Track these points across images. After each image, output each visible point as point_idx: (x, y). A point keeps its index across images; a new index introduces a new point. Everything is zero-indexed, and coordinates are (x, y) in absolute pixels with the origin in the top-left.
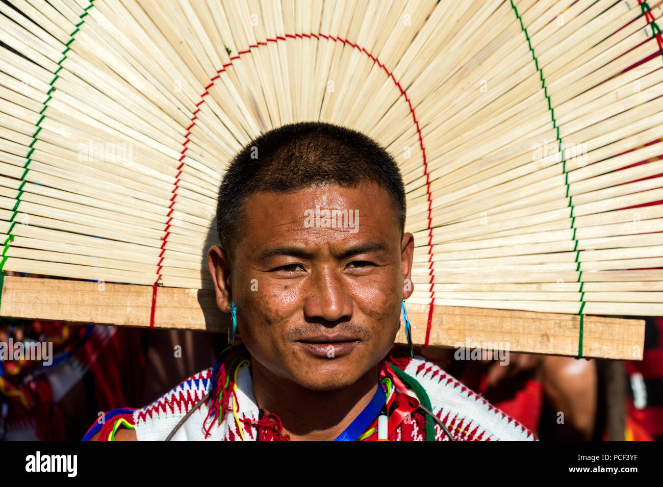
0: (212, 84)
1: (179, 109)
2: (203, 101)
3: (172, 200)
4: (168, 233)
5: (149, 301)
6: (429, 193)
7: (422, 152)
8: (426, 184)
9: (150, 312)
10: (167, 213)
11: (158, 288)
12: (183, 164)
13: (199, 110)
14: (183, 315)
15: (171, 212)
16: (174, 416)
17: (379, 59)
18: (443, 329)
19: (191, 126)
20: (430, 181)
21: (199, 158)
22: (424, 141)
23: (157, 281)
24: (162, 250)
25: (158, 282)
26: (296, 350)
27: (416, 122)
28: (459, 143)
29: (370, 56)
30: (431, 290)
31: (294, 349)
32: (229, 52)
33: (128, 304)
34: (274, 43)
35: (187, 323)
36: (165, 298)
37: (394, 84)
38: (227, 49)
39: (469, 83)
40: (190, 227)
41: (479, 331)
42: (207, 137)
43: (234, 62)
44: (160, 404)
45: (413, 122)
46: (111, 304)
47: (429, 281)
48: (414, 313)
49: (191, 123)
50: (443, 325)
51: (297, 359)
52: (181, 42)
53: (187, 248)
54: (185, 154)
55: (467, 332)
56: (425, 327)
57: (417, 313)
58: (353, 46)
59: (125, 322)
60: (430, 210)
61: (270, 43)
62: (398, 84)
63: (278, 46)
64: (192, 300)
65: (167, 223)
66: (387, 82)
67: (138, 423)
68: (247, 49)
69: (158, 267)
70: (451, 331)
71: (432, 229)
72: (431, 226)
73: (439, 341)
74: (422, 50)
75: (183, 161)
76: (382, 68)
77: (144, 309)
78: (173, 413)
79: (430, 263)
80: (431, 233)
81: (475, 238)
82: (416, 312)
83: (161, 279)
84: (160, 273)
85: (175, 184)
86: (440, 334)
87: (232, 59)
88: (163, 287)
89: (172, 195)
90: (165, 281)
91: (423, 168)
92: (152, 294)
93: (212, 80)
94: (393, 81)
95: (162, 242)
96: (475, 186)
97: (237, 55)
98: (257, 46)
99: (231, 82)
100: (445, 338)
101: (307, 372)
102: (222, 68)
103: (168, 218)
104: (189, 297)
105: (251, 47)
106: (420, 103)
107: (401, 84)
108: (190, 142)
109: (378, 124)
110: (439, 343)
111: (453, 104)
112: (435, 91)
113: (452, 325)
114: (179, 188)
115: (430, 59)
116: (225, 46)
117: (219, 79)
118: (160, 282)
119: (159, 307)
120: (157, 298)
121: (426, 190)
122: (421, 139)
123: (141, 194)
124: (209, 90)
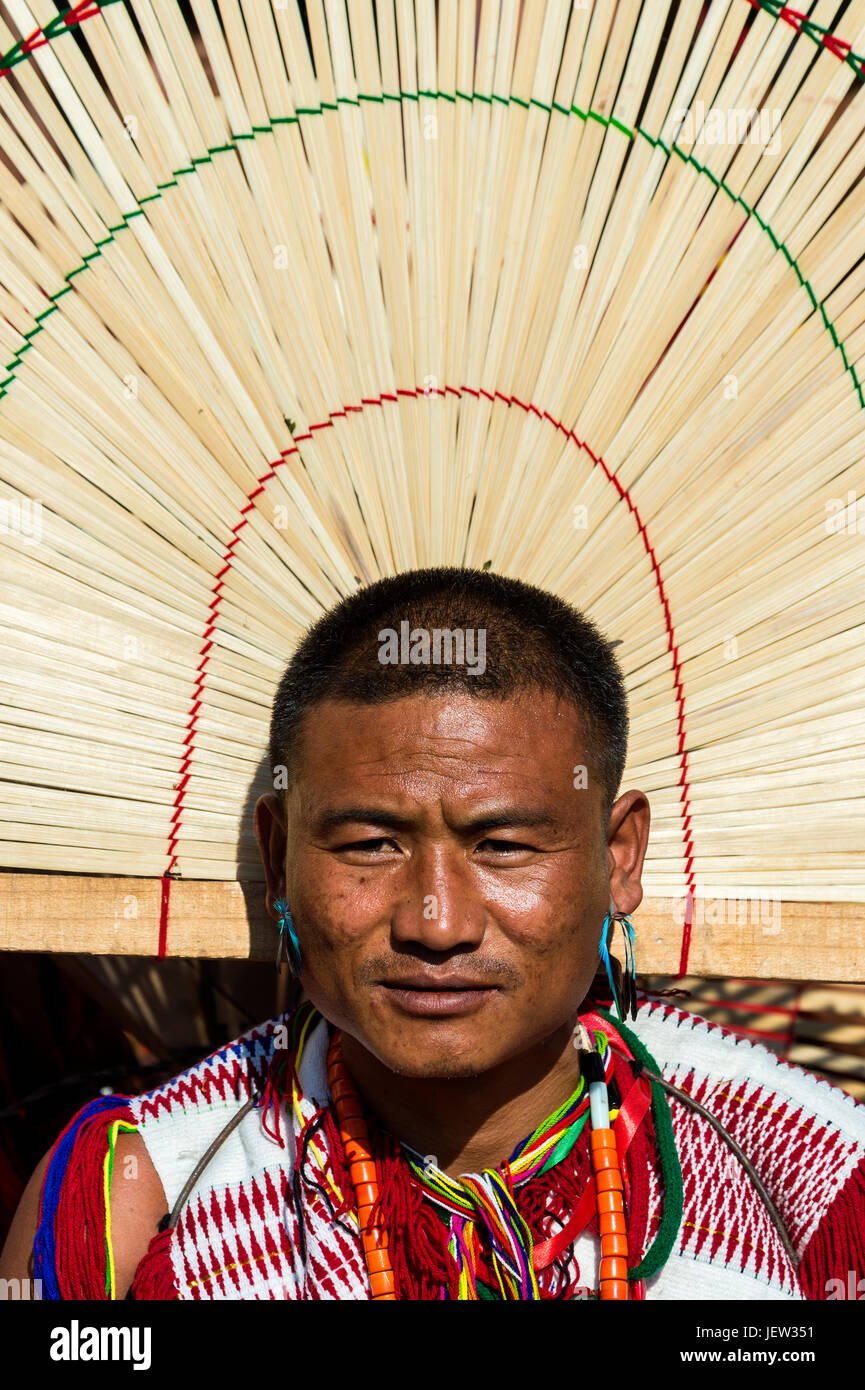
0: (261, 490)
1: (200, 538)
2: (246, 522)
3: (192, 712)
4: (188, 777)
5: (156, 908)
6: (678, 686)
7: (662, 607)
8: (673, 669)
9: (158, 928)
10: (185, 738)
11: (172, 882)
12: (211, 644)
13: (238, 539)
14: (220, 933)
15: (190, 737)
16: (211, 1109)
17: (576, 432)
18: (713, 944)
19: (224, 571)
20: (679, 662)
21: (239, 630)
22: (665, 586)
23: (169, 868)
24: (176, 809)
25: (172, 871)
26: (375, 1001)
27: (649, 550)
28: (734, 589)
29: (558, 426)
30: (687, 871)
31: (372, 999)
32: (291, 426)
33: (116, 915)
34: (376, 407)
35: (229, 947)
36: (186, 901)
37: (607, 480)
38: (287, 422)
39: (747, 474)
40: (230, 763)
41: (782, 945)
42: (256, 591)
43: (301, 445)
44: (182, 1085)
45: (645, 551)
46: (83, 916)
47: (684, 852)
48: (658, 916)
49: (224, 564)
50: (712, 935)
51: (378, 1018)
52: (201, 411)
53: (223, 804)
54: (214, 624)
55: (758, 948)
56: (680, 940)
57: (663, 916)
58: (527, 409)
59: (112, 949)
60: (681, 717)
61: (367, 408)
62: (613, 479)
63: (383, 413)
64: (236, 904)
65: (184, 758)
66: (592, 475)
67: (143, 1121)
68: (325, 419)
69: (171, 842)
70: (727, 948)
71: (687, 752)
72: (684, 749)
73: (706, 967)
74: (657, 412)
75: (211, 638)
76: (583, 448)
77: (146, 923)
78: (209, 1102)
79: (685, 818)
80: (684, 760)
81: (767, 769)
82: (659, 913)
83: (176, 865)
84: (174, 853)
85: (198, 682)
86: (709, 954)
87: (297, 440)
88: (180, 879)
89: (193, 703)
90: (185, 868)
91: (666, 636)
92: (161, 894)
93: (261, 480)
94: (604, 474)
95: (175, 795)
96: (765, 669)
97: (306, 432)
98: (344, 415)
99: (296, 485)
100: (717, 962)
101: (395, 1043)
102: (279, 458)
103: (186, 748)
104: (231, 897)
105: (332, 415)
106: (656, 514)
107: (620, 479)
108: (223, 601)
109: (580, 555)
110: (706, 971)
111: (719, 513)
112: (683, 491)
113: (728, 937)
114: (205, 690)
115: (673, 428)
116: (284, 416)
117: (275, 478)
118: (174, 870)
119: (174, 918)
120: (170, 901)
121: (673, 680)
122: (660, 583)
123: (135, 703)
124: (255, 501)
